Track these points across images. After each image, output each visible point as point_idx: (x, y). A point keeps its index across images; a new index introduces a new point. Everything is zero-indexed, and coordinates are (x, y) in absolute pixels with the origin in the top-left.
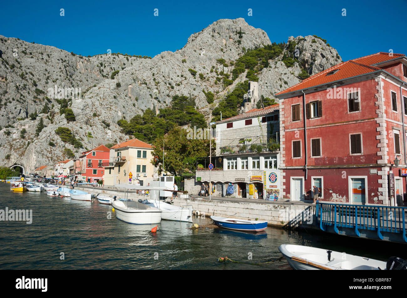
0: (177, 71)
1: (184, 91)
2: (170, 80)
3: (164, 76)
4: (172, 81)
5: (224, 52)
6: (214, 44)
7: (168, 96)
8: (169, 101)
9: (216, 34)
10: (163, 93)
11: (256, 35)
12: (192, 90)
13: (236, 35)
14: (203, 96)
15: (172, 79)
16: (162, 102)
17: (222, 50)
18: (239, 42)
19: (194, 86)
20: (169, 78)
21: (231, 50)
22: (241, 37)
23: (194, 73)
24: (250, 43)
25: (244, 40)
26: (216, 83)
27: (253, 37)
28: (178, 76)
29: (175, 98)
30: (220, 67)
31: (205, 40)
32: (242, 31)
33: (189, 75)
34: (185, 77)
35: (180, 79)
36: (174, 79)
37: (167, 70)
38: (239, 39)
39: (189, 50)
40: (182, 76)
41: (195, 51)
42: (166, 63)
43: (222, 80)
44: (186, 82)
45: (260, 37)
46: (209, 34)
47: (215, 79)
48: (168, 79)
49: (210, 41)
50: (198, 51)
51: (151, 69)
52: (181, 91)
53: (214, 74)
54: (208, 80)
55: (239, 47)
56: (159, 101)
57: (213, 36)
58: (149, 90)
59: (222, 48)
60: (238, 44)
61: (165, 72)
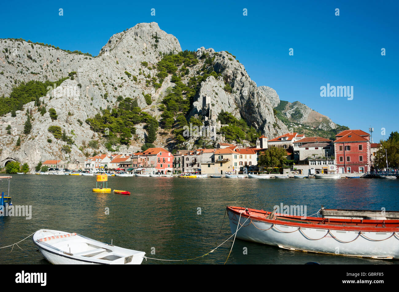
0: (117, 73)
1: (126, 93)
2: (113, 82)
3: (107, 78)
4: (115, 82)
5: (145, 55)
6: (137, 48)
7: (114, 97)
8: (114, 100)
9: (138, 38)
10: (110, 93)
11: (169, 40)
12: (132, 92)
13: (153, 39)
14: (143, 99)
15: (114, 81)
16: (110, 102)
17: (143, 53)
18: (156, 46)
19: (134, 89)
20: (112, 79)
21: (150, 53)
22: (157, 41)
23: (129, 75)
24: (165, 48)
25: (160, 45)
26: (147, 86)
27: (167, 42)
28: (119, 78)
29: (120, 98)
30: (145, 69)
31: (130, 43)
32: (158, 36)
33: (126, 77)
34: (125, 80)
35: (121, 81)
36: (116, 81)
37: (109, 72)
38: (156, 44)
39: (119, 52)
40: (122, 78)
41: (124, 53)
42: (108, 66)
43: (151, 83)
44: (127, 84)
45: (173, 43)
46: (133, 37)
47: (145, 81)
48: (111, 81)
49: (134, 44)
50: (127, 54)
51: (97, 70)
52: (123, 92)
53: (142, 76)
54: (140, 82)
55: (156, 51)
56: (108, 101)
57: (135, 39)
58: (100, 90)
59: (143, 51)
60: (155, 48)
61: (107, 74)
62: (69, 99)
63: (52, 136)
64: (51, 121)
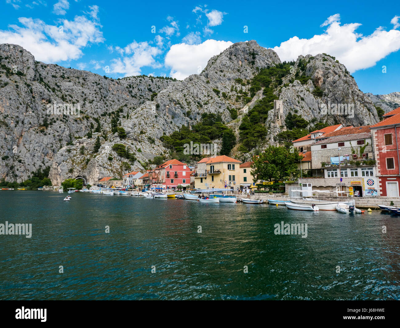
0: (204, 91)
1: (211, 109)
2: (199, 100)
3: (193, 97)
4: (201, 100)
5: (241, 73)
6: (231, 66)
7: (198, 114)
8: (199, 118)
9: (233, 57)
10: (194, 111)
11: (267, 55)
12: (218, 108)
13: (250, 56)
14: (227, 113)
15: (200, 99)
16: (193, 119)
17: (238, 70)
18: (253, 63)
19: (220, 105)
20: (198, 97)
21: (246, 70)
22: (254, 58)
23: (217, 92)
24: (263, 63)
25: (258, 61)
26: (237, 101)
27: (265, 57)
28: (205, 96)
29: (204, 116)
30: (239, 87)
31: (224, 62)
32: (255, 53)
33: (214, 95)
34: (211, 97)
35: (206, 99)
36: (202, 99)
37: (195, 91)
38: (253, 60)
39: (211, 72)
40: (208, 96)
41: (216, 73)
42: (194, 85)
43: (242, 98)
44: (212, 101)
45: (271, 57)
46: (227, 56)
47: (235, 97)
48: (197, 99)
49: (228, 63)
50: (219, 73)
51: (182, 90)
52: (208, 109)
53: (234, 93)
54: (230, 98)
55: (253, 67)
56: (191, 119)
57: (230, 59)
58: (182, 109)
59: (238, 68)
60: (252, 65)
61: (194, 93)
62: (144, 119)
63: (115, 154)
64: (119, 140)
